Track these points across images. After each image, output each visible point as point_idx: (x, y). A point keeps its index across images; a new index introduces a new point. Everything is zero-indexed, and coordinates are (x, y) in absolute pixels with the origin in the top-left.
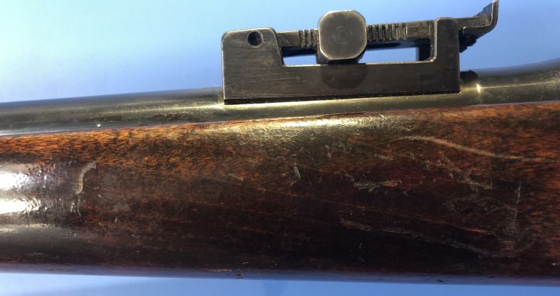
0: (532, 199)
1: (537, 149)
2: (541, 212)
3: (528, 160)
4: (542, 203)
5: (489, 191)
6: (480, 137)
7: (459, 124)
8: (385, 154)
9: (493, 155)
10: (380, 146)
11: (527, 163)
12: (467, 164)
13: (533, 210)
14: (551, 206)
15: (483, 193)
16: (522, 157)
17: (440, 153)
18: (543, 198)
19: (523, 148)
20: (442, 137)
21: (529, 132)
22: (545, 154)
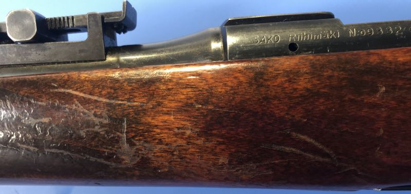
0: (134, 129)
1: (136, 97)
2: (141, 138)
3: (129, 104)
4: (141, 131)
5: (106, 124)
6: (100, 90)
7: (88, 81)
8: (42, 101)
9: (108, 101)
10: (39, 96)
11: (129, 106)
12: (91, 107)
13: (136, 136)
14: (146, 134)
15: (102, 125)
16: (126, 102)
17: (75, 100)
18: (141, 128)
19: (127, 96)
20: (76, 90)
21: (131, 86)
22: (140, 100)
